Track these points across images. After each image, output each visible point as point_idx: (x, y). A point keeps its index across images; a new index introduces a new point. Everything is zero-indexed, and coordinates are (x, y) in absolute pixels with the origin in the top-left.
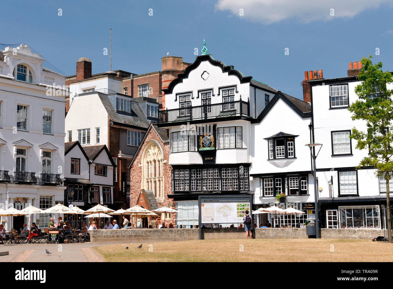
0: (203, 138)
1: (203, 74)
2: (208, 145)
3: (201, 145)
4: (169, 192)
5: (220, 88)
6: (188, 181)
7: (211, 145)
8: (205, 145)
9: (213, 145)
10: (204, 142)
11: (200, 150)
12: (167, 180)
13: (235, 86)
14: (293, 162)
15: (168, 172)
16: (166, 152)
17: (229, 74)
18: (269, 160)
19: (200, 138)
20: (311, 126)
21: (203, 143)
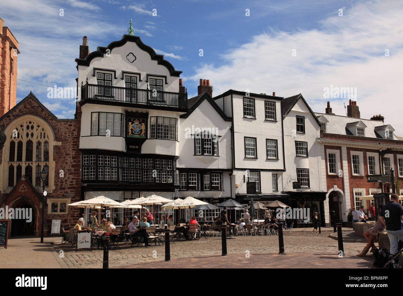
0: (132, 124)
1: (128, 55)
2: (137, 133)
3: (130, 131)
4: (64, 180)
5: (148, 75)
6: (115, 169)
7: (141, 132)
8: (134, 132)
9: (144, 133)
10: (133, 128)
11: (128, 136)
12: (60, 166)
13: (165, 77)
14: (216, 159)
15: (63, 156)
16: (60, 132)
17: (159, 64)
18: (195, 155)
19: (128, 124)
20: (232, 130)
21: (132, 130)
